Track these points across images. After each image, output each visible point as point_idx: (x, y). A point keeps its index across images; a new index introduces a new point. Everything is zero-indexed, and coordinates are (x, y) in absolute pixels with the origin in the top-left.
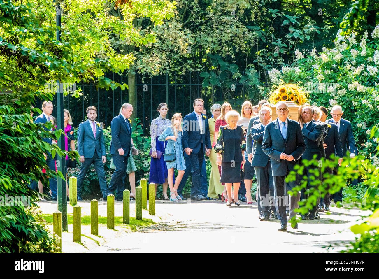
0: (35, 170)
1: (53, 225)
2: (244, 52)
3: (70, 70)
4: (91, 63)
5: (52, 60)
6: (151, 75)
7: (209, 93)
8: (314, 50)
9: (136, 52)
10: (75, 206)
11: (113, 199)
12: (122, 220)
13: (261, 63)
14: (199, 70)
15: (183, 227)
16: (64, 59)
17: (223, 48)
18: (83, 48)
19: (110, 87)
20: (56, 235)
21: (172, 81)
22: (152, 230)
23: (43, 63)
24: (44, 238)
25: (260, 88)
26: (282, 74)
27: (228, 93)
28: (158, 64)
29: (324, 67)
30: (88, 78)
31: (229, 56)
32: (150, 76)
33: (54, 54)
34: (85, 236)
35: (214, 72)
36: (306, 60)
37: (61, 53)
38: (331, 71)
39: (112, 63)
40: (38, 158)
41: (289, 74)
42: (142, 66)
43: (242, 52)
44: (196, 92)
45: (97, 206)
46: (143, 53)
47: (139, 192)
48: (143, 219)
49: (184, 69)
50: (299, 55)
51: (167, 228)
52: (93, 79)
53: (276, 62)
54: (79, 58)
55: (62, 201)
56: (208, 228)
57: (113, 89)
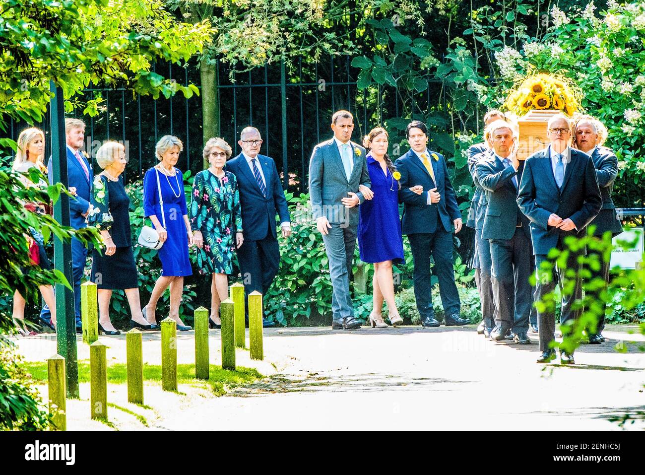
0: (8, 271)
1: (47, 386)
2: (444, 12)
3: (75, 57)
4: (120, 42)
5: (38, 39)
6: (249, 65)
7: (372, 101)
8: (591, 7)
9: (215, 17)
10: (94, 344)
11: (174, 327)
12: (193, 372)
13: (480, 35)
14: (350, 53)
15: (322, 384)
16: (63, 36)
17: (398, 6)
18: (105, 11)
19: (161, 93)
20: (54, 406)
21: (294, 76)
22: (256, 391)
23: (19, 45)
24: (28, 413)
25: (480, 88)
26: (524, 58)
27: (411, 100)
28: (264, 41)
29: (611, 41)
30: (115, 75)
31: (412, 22)
32: (246, 67)
33: (42, 26)
34: (117, 407)
35: (382, 57)
36: (573, 29)
37: (56, 24)
38: (628, 49)
39: (166, 42)
40: (13, 244)
41: (538, 58)
42: (230, 46)
43: (440, 13)
44: (345, 98)
45: (140, 343)
46: (232, 19)
47: (227, 311)
48: (237, 368)
49: (318, 51)
50: (559, 17)
51: (289, 387)
52: (125, 76)
53: (512, 32)
54: (97, 31)
55: (65, 333)
56: (376, 384)
57: (167, 96)
